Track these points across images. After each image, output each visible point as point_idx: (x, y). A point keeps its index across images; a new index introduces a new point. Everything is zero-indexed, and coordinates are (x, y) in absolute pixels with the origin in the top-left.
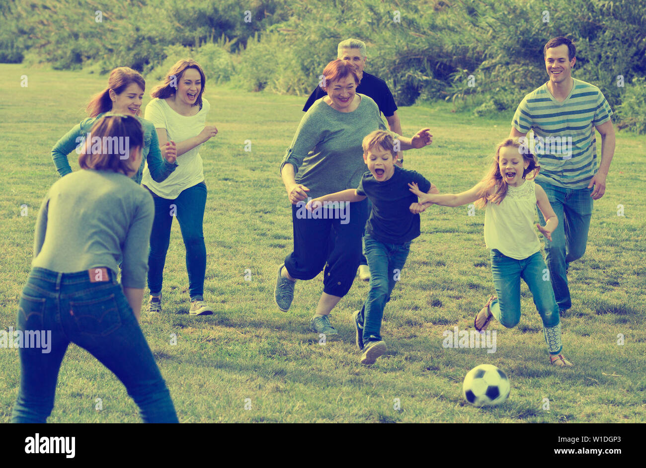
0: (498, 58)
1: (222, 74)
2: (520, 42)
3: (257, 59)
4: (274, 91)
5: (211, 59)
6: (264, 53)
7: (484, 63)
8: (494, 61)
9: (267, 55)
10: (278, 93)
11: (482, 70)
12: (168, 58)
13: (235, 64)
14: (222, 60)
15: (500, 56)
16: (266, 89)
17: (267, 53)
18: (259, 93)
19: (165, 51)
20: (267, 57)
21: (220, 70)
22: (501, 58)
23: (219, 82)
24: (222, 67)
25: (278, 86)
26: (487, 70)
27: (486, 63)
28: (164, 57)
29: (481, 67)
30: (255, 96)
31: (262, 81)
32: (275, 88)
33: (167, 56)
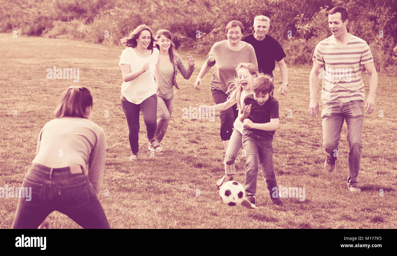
0: (221, 27)
1: (81, 35)
3: (99, 27)
4: (107, 43)
5: (76, 28)
6: (102, 25)
7: (214, 30)
8: (219, 29)
9: (104, 25)
10: (109, 44)
11: (213, 33)
12: (55, 27)
13: (88, 30)
14: (81, 28)
15: (222, 26)
16: (104, 42)
17: (103, 24)
18: (100, 44)
19: (53, 24)
20: (104, 27)
21: (80, 33)
22: (222, 27)
23: (80, 39)
24: (81, 31)
25: (109, 41)
26: (215, 33)
27: (215, 30)
28: (53, 27)
29: (212, 32)
30: (99, 45)
31: (102, 38)
32: (108, 41)
33: (54, 26)
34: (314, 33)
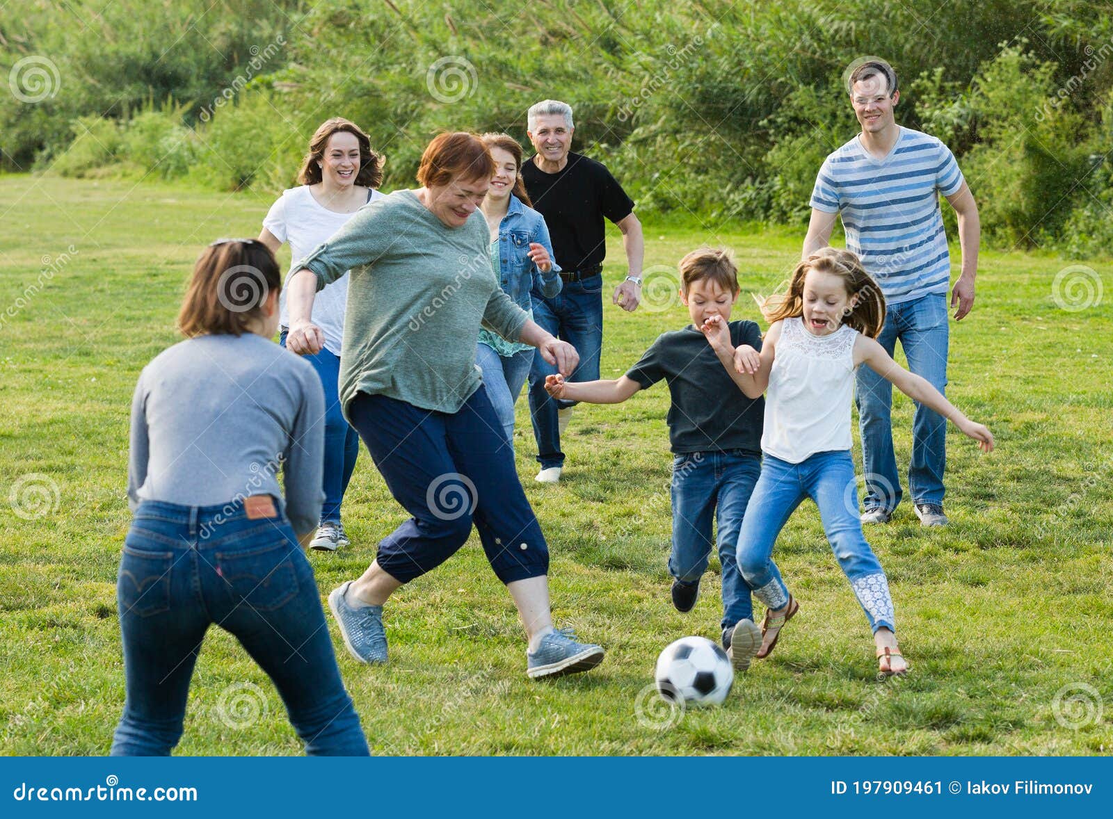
0: (660, 123)
1: (173, 163)
2: (697, 93)
3: (234, 135)
4: (267, 189)
5: (153, 138)
6: (247, 125)
7: (636, 131)
8: (653, 127)
9: (253, 128)
10: (274, 192)
11: (635, 143)
12: (78, 139)
13: (195, 145)
14: (172, 140)
15: (664, 118)
16: (253, 187)
17: (251, 125)
18: (240, 194)
19: (73, 128)
20: (254, 131)
21: (170, 157)
22: (664, 122)
23: (169, 177)
24: (171, 151)
25: (273, 181)
26: (642, 143)
27: (639, 132)
28: (71, 137)
29: (631, 138)
30: (236, 198)
31: (248, 172)
32: (268, 183)
33: (74, 136)
34: (982, 133)
